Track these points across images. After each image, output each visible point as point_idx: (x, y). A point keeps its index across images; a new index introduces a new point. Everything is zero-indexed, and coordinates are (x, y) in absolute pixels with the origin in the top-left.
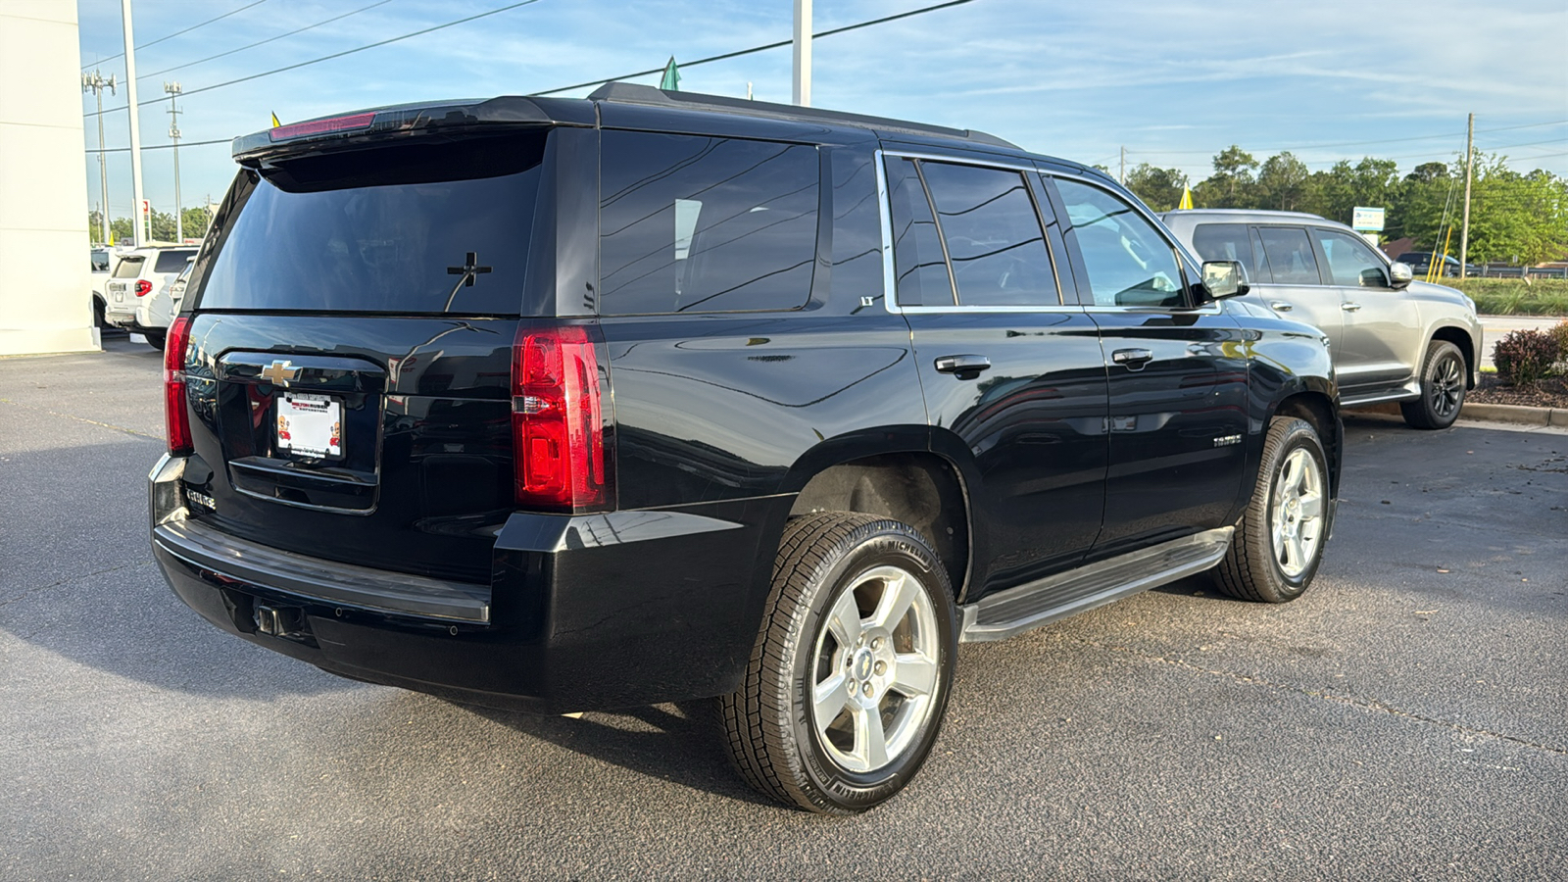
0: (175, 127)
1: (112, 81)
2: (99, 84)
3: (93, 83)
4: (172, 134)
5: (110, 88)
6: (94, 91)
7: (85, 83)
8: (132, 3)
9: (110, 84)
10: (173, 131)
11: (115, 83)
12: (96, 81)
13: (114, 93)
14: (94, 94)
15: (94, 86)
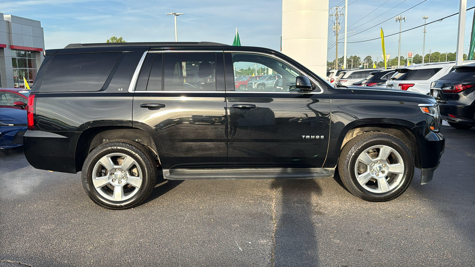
0: (425, 29)
1: (405, 18)
2: (401, 19)
3: (399, 19)
4: (424, 32)
5: (404, 20)
6: (399, 21)
7: (397, 19)
8: (348, 1)
9: (404, 19)
10: (424, 31)
11: (405, 19)
12: (400, 18)
13: (405, 21)
14: (399, 22)
15: (400, 20)
